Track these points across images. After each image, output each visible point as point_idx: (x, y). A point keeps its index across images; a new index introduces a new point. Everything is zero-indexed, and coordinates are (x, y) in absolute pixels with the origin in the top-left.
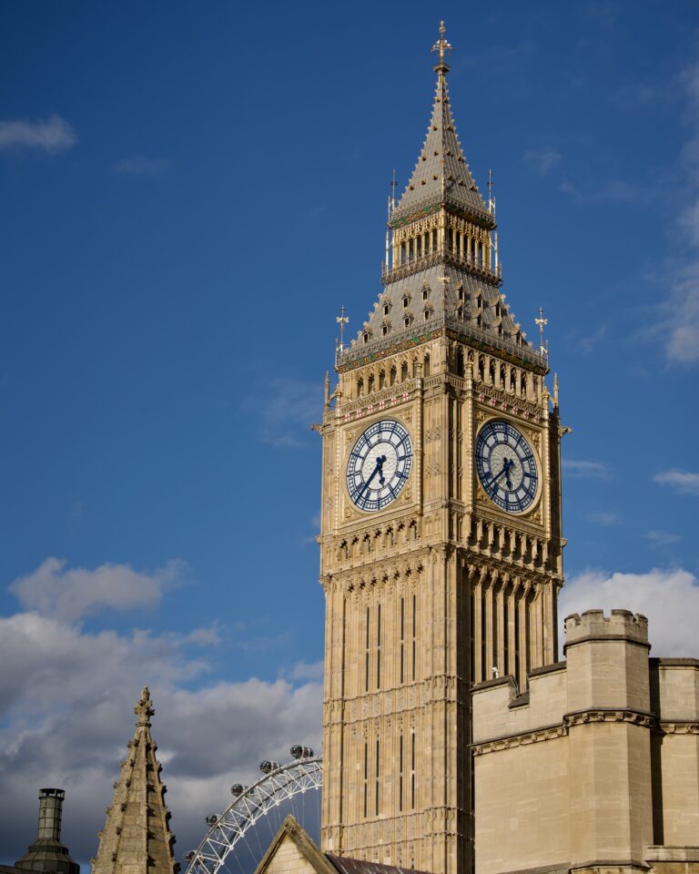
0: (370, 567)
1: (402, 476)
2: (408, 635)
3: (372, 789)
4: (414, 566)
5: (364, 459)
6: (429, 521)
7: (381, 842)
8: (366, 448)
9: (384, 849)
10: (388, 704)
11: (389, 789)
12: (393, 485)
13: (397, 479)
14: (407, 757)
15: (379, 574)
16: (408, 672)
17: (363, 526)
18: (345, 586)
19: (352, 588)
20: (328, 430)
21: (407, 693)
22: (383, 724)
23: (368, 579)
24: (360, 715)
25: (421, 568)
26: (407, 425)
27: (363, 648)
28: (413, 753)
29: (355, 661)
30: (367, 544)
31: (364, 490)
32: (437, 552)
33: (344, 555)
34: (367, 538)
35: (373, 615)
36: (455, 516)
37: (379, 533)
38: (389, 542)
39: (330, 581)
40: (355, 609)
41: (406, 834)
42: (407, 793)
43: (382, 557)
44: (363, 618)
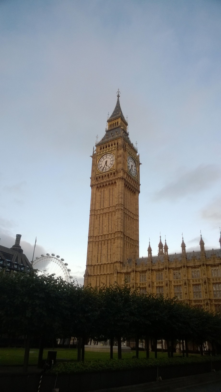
0: (103, 183)
2: (111, 196)
3: (101, 228)
6: (118, 173)
8: (103, 159)
9: (104, 241)
10: (105, 211)
11: (105, 229)
13: (110, 165)
14: (110, 221)
15: (105, 184)
16: (111, 204)
17: (102, 174)
18: (96, 187)
19: (98, 187)
20: (93, 157)
21: (111, 208)
22: (104, 215)
23: (102, 185)
24: (99, 213)
25: (115, 183)
26: (113, 155)
27: (100, 200)
28: (112, 221)
29: (98, 202)
30: (102, 178)
31: (102, 168)
32: (120, 179)
33: (96, 181)
34: (103, 177)
35: (102, 193)
36: (124, 172)
37: (105, 176)
38: (108, 178)
39: (93, 186)
40: (98, 192)
41: (110, 237)
42: (110, 229)
43: (106, 180)
44: (100, 194)
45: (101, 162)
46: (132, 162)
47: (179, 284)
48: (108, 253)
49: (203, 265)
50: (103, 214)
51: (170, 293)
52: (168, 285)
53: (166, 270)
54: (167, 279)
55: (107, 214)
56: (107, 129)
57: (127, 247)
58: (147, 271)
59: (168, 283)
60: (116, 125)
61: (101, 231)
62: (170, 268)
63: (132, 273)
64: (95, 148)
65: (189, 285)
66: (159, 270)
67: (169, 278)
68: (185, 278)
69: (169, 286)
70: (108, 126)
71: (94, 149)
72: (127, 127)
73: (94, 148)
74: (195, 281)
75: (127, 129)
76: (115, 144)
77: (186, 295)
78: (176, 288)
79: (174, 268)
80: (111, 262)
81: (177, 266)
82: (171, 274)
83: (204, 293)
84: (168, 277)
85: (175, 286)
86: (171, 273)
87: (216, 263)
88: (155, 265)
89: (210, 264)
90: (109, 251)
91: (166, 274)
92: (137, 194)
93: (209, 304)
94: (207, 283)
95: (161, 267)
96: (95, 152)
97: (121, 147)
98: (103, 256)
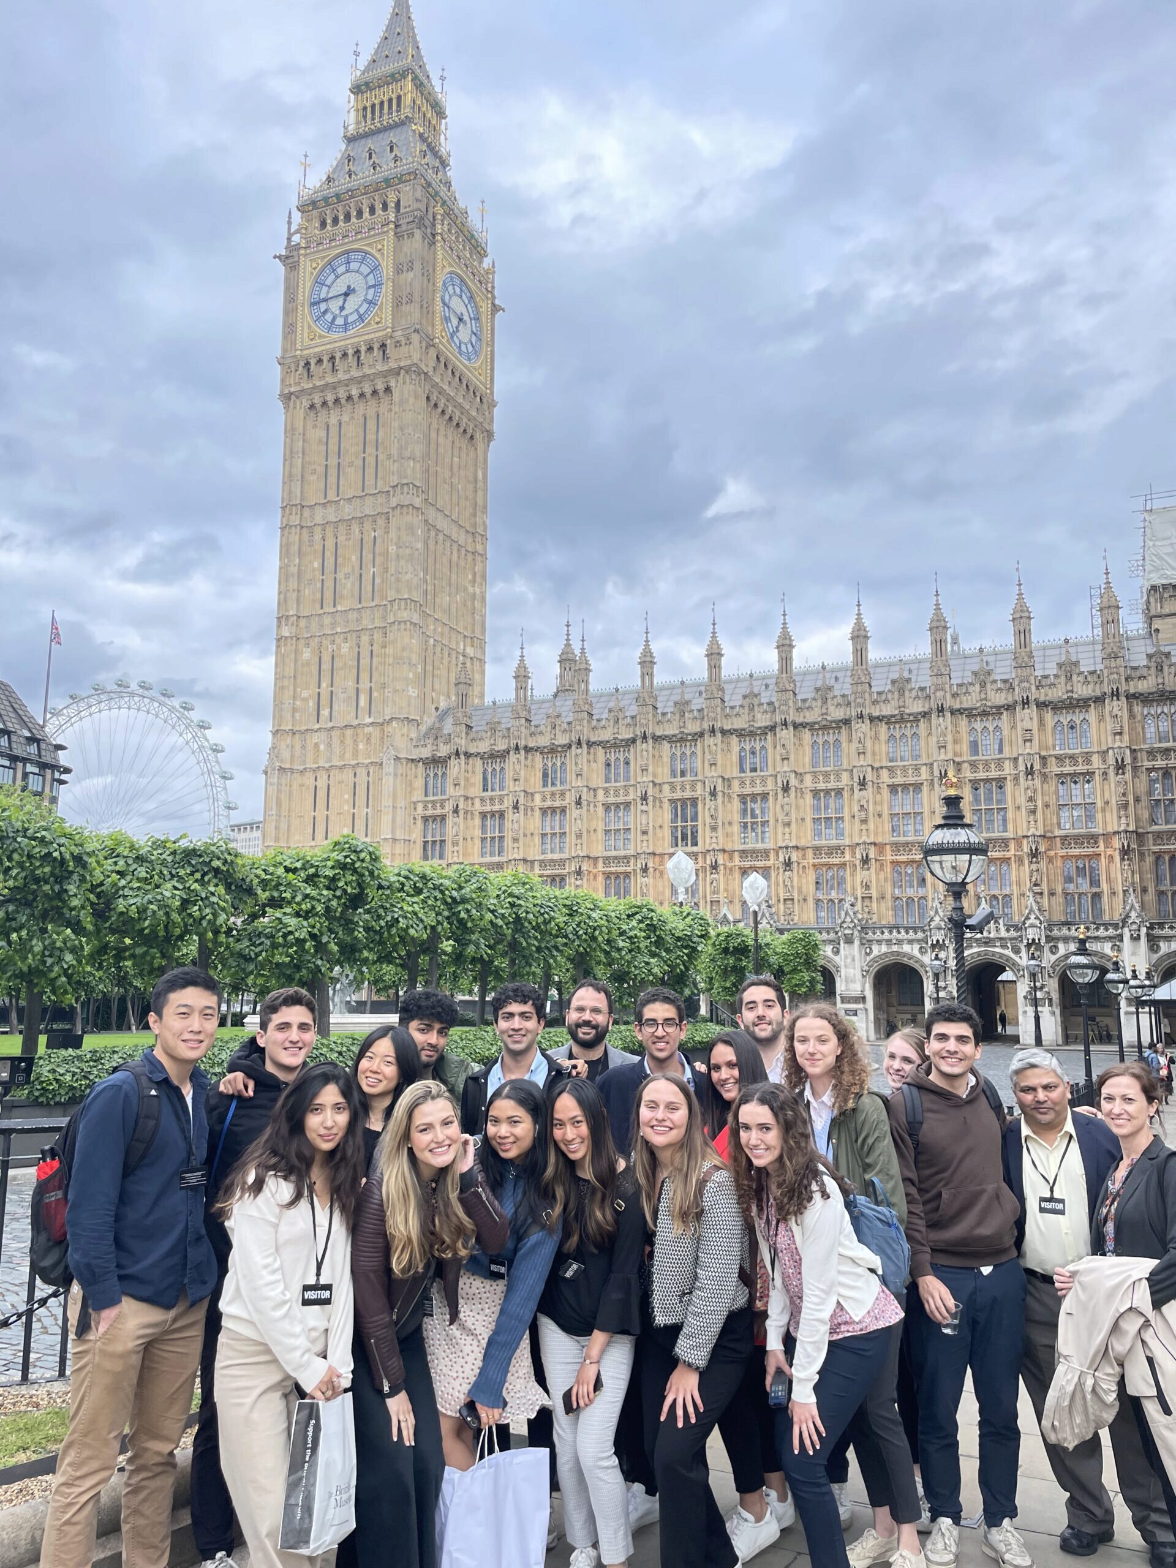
0: (334, 387)
1: (370, 302)
2: (370, 450)
3: (329, 584)
4: (380, 386)
5: (329, 287)
6: (398, 344)
7: (339, 630)
8: (332, 277)
9: (342, 636)
10: (348, 510)
11: (348, 586)
12: (362, 311)
13: (366, 305)
14: (368, 556)
15: (342, 394)
16: (370, 481)
17: (328, 346)
18: (306, 403)
19: (312, 407)
20: (290, 261)
21: (369, 500)
22: (342, 528)
23: (330, 397)
24: (318, 519)
25: (388, 390)
26: (378, 256)
27: (323, 460)
28: (374, 553)
29: (314, 472)
30: (331, 365)
31: (329, 317)
32: (407, 372)
33: (306, 375)
34: (332, 359)
35: (334, 432)
36: (424, 344)
37: (345, 355)
38: (355, 363)
39: (289, 399)
40: (315, 426)
41: (366, 623)
42: (368, 588)
43: (347, 377)
44: (323, 434)
45: (325, 289)
46: (461, 297)
47: (621, 799)
48: (361, 686)
49: (713, 731)
50: (336, 525)
51: (588, 832)
52: (584, 803)
53: (579, 751)
54: (579, 784)
55: (356, 529)
56: (351, 128)
57: (436, 663)
58: (508, 753)
59: (584, 797)
60: (390, 113)
61: (329, 595)
62: (594, 743)
63: (453, 762)
64: (297, 217)
65: (658, 800)
66: (553, 750)
67: (588, 780)
68: (645, 779)
69: (585, 808)
70: (353, 114)
71: (289, 223)
72: (443, 127)
73: (290, 217)
74: (678, 787)
75: (442, 137)
76: (385, 207)
77: (645, 837)
78: (612, 814)
79: (608, 742)
80: (370, 720)
81: (620, 737)
82: (594, 765)
83: (708, 829)
84: (585, 775)
85: (607, 807)
86: (595, 761)
87: (759, 725)
88: (541, 733)
89: (736, 730)
90: (364, 676)
91: (576, 764)
92: (480, 446)
93: (722, 867)
94: (720, 796)
95: (562, 740)
96: (296, 238)
97: (414, 225)
98: (340, 696)
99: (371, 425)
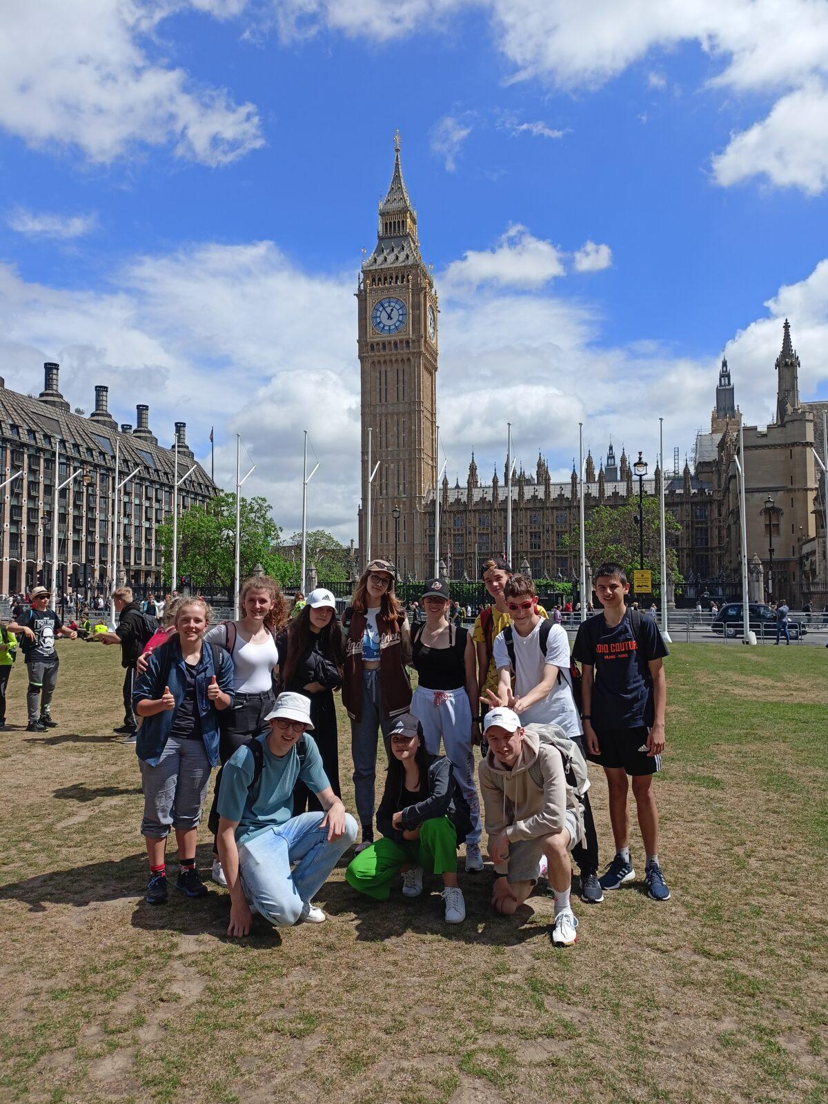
0: (384, 356)
1: (401, 322)
2: (401, 384)
3: (384, 439)
4: (405, 357)
6: (413, 341)
7: (389, 458)
8: (382, 308)
9: (391, 461)
10: (392, 409)
11: (392, 440)
12: (397, 325)
14: (401, 429)
15: (388, 359)
16: (401, 397)
17: (382, 339)
18: (370, 361)
19: (373, 362)
20: (360, 296)
21: (401, 406)
22: (389, 416)
23: (382, 360)
24: (378, 411)
25: (409, 359)
26: (404, 303)
27: (378, 385)
28: (405, 428)
29: (374, 391)
30: (383, 347)
31: (381, 325)
33: (370, 349)
34: (384, 345)
35: (383, 374)
36: (424, 342)
37: (390, 343)
38: (394, 347)
39: (363, 358)
40: (375, 371)
41: (401, 456)
42: (401, 441)
43: (390, 353)
44: (378, 374)
45: (379, 313)
48: (400, 482)
50: (386, 415)
54: (496, 525)
55: (395, 417)
56: (381, 233)
58: (466, 512)
59: (498, 530)
61: (384, 443)
62: (501, 510)
64: (362, 276)
65: (526, 532)
66: (483, 511)
67: (499, 524)
68: (521, 524)
69: (498, 534)
70: (381, 226)
71: (359, 279)
73: (359, 276)
74: (533, 528)
76: (403, 278)
77: (522, 546)
80: (405, 496)
83: (544, 543)
84: (497, 522)
90: (402, 478)
92: (434, 374)
96: (362, 285)
97: (420, 291)
98: (390, 485)
99: (401, 373)
